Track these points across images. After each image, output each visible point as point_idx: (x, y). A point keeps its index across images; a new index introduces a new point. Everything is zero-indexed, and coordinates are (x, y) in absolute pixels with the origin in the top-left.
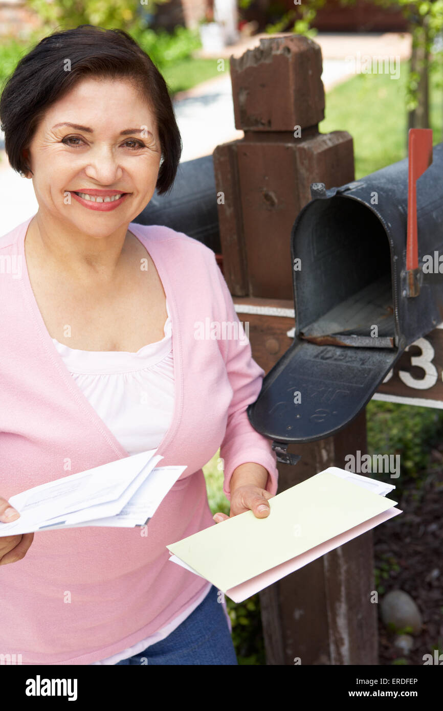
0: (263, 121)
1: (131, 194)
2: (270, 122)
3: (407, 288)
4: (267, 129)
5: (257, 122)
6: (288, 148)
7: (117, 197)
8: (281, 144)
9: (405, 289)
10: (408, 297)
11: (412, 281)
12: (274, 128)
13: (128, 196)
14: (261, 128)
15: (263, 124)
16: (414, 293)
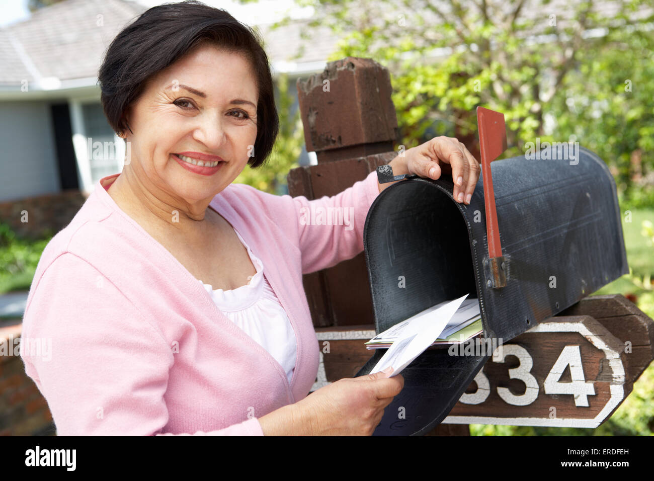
0: (333, 139)
1: (227, 163)
2: (340, 138)
3: (492, 278)
4: (338, 145)
5: (328, 141)
6: (360, 161)
7: (216, 163)
8: (352, 159)
9: (489, 279)
10: (493, 287)
11: (496, 269)
12: (344, 144)
13: (224, 164)
14: (332, 146)
15: (334, 142)
16: (499, 283)
